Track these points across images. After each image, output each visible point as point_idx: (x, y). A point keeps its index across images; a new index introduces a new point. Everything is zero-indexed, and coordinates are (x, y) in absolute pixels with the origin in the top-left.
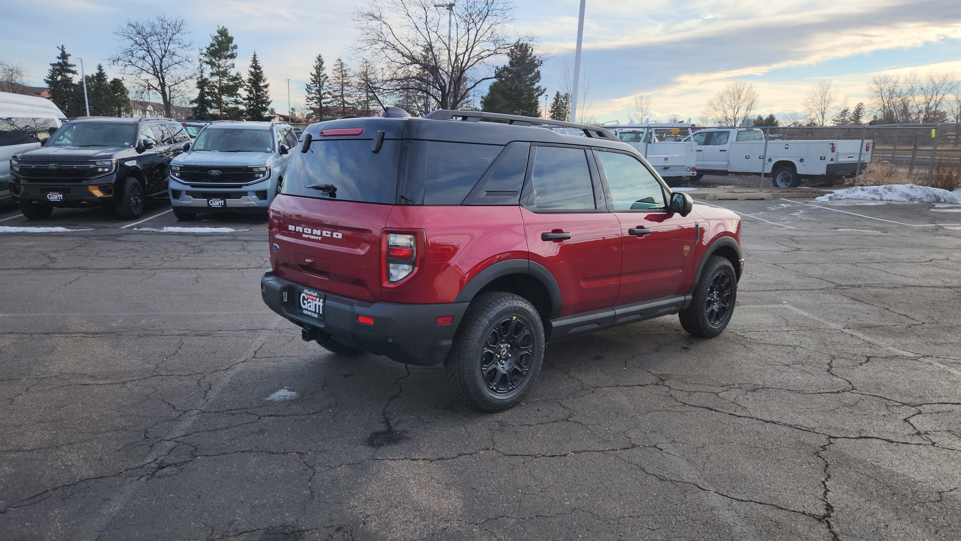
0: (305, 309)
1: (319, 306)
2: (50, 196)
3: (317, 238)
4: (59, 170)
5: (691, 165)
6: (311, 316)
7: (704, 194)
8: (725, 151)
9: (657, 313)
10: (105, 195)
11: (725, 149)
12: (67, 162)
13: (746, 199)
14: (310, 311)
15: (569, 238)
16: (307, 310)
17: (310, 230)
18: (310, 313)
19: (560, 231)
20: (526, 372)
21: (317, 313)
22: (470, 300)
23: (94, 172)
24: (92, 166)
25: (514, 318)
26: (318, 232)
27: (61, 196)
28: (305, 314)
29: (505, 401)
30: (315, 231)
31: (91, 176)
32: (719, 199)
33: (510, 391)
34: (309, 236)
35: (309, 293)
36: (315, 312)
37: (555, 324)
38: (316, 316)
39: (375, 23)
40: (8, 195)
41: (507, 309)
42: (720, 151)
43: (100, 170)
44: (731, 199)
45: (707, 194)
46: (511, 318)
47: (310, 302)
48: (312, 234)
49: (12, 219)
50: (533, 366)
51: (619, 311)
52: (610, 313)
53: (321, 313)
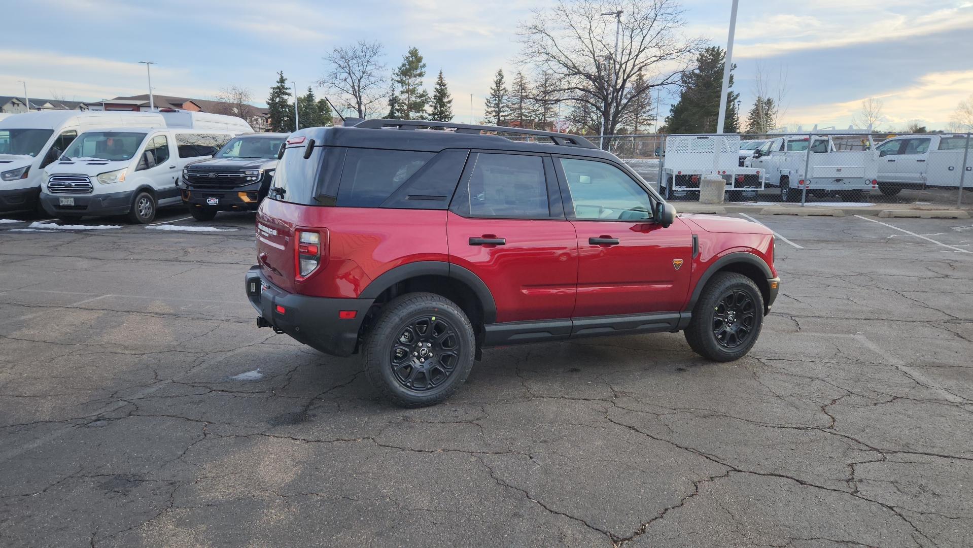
2: (209, 200)
3: (266, 235)
4: (217, 178)
5: (872, 177)
7: (876, 211)
8: (924, 161)
9: (638, 328)
10: (251, 200)
11: (923, 159)
12: (223, 172)
13: (932, 218)
15: (504, 244)
19: (493, 236)
20: (449, 373)
22: (376, 297)
23: (244, 180)
24: (242, 175)
25: (434, 318)
27: (217, 200)
29: (421, 398)
30: (266, 229)
31: (241, 184)
32: (895, 217)
33: (428, 389)
34: (264, 233)
35: (264, 284)
37: (489, 328)
39: (538, 37)
40: (179, 201)
41: (422, 309)
42: (918, 161)
43: (249, 178)
44: (913, 217)
45: (881, 211)
46: (431, 319)
49: (184, 220)
50: (458, 368)
51: (577, 323)
52: (568, 323)
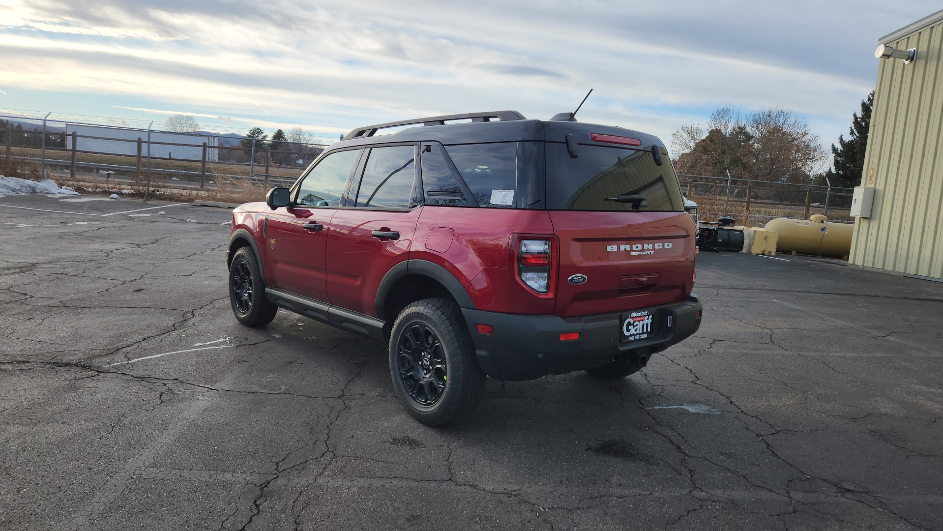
0: (631, 335)
1: (647, 324)
3: (649, 253)
6: (639, 340)
14: (637, 334)
16: (633, 335)
17: (640, 247)
18: (637, 337)
21: (645, 333)
26: (651, 246)
28: (632, 341)
30: (646, 247)
34: (639, 253)
35: (637, 315)
36: (643, 333)
38: (646, 336)
47: (637, 325)
48: (643, 250)
53: (649, 330)
